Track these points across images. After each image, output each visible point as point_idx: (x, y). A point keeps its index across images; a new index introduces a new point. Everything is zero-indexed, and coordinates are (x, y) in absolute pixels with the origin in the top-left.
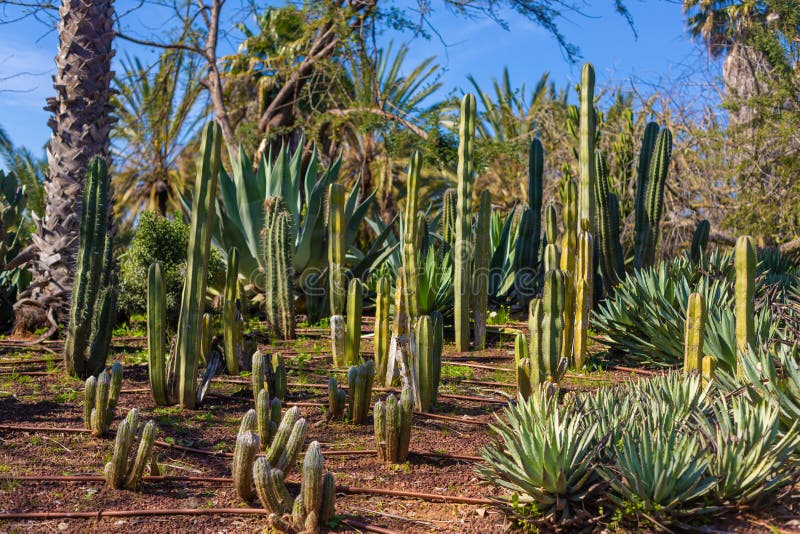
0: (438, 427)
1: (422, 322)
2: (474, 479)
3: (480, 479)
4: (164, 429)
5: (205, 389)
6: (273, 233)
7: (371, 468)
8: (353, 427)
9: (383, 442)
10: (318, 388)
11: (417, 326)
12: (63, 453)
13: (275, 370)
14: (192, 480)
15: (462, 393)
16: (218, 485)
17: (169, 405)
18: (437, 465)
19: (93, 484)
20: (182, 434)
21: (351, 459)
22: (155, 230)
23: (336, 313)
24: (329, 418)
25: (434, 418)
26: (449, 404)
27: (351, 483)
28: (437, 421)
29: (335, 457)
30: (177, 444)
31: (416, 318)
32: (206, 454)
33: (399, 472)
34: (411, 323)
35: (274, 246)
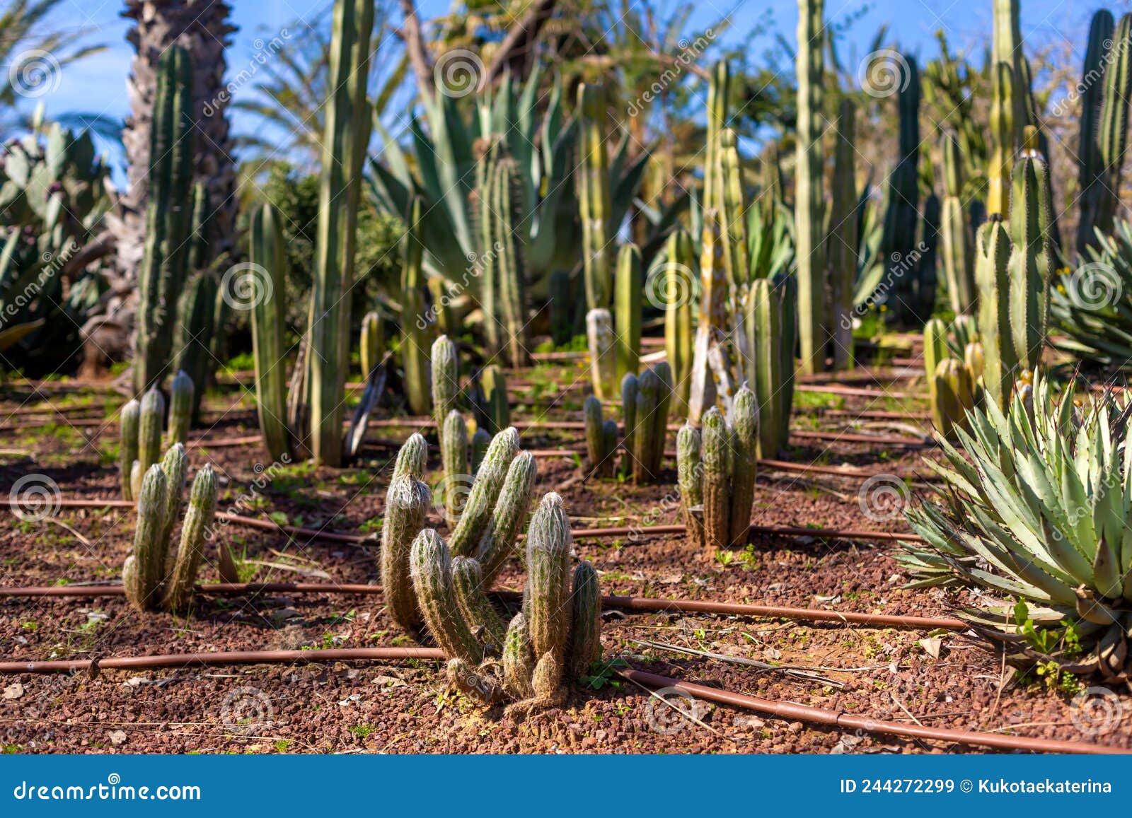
0: (798, 486)
1: (758, 293)
2: (894, 577)
3: (908, 577)
4: (273, 501)
5: (359, 431)
6: (491, 195)
7: (674, 559)
8: (633, 489)
9: (698, 508)
10: (567, 430)
11: (747, 301)
12: (71, 546)
13: (488, 396)
14: (304, 591)
15: (831, 430)
16: (357, 599)
17: (296, 460)
18: (809, 550)
19: (104, 603)
20: (307, 507)
21: (633, 543)
22: (296, 194)
23: (598, 306)
24: (586, 473)
25: (786, 470)
26: (810, 448)
27: (636, 591)
28: (792, 475)
29: (601, 541)
30: (292, 524)
31: (745, 287)
32: (345, 542)
33: (734, 568)
34: (738, 295)
35: (492, 217)
